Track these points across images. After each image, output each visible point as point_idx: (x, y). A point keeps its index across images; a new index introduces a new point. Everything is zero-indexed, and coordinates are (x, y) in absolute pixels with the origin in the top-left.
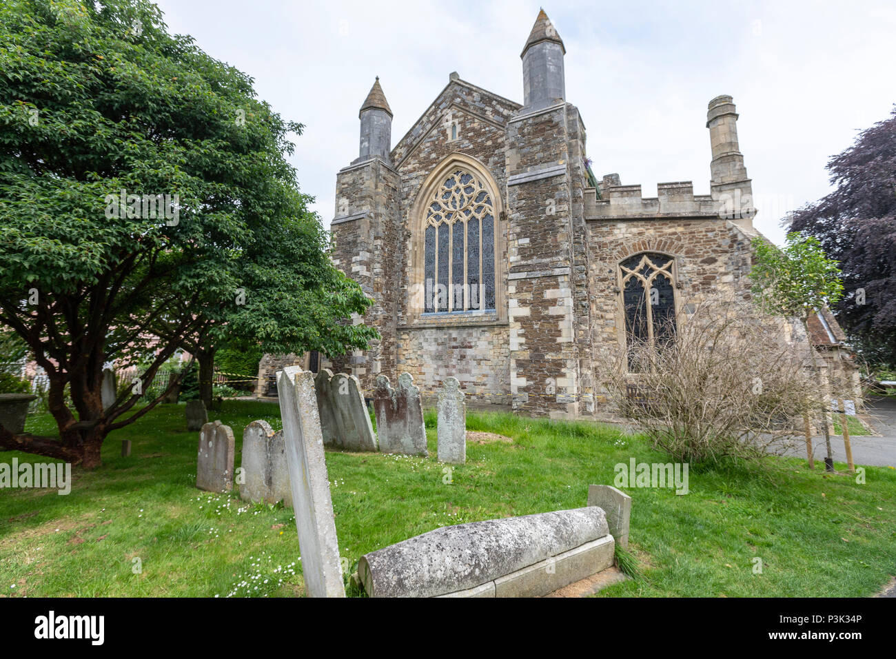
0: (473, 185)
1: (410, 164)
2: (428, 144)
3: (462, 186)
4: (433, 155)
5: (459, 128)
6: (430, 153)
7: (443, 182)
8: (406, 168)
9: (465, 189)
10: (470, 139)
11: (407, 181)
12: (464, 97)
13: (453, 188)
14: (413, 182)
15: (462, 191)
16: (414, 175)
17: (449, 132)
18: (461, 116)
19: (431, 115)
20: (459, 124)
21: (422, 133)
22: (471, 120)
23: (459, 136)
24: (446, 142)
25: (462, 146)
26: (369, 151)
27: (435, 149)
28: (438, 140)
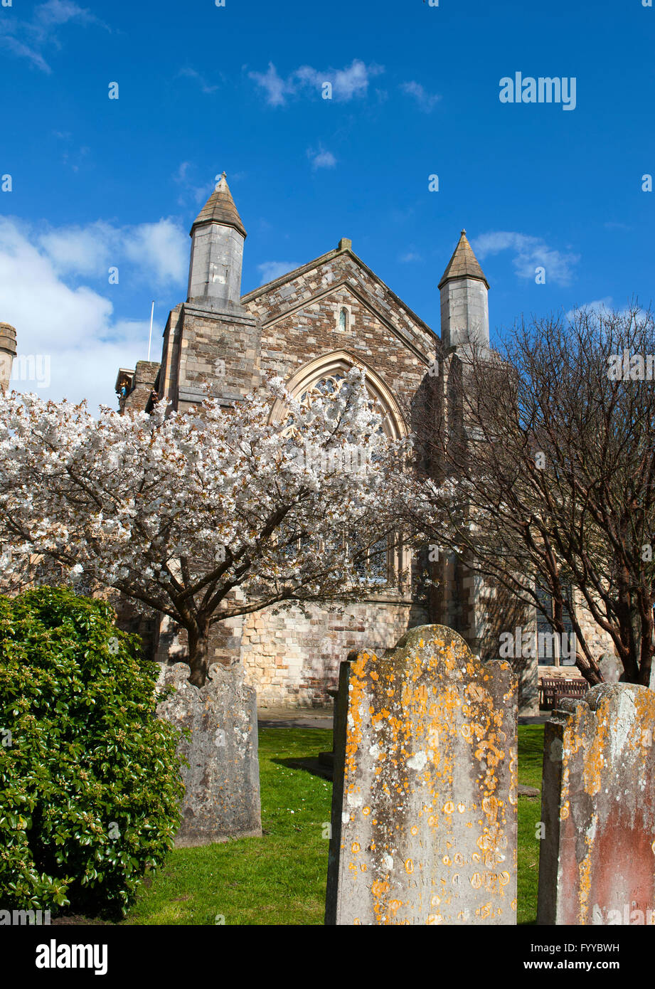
1: (271, 335)
2: (305, 321)
4: (311, 340)
5: (352, 320)
6: (306, 335)
7: (316, 382)
10: (368, 341)
12: (364, 283)
16: (279, 355)
17: (337, 316)
18: (355, 305)
19: (309, 280)
20: (352, 313)
21: (296, 300)
22: (370, 317)
23: (352, 330)
24: (333, 331)
25: (355, 346)
26: (226, 293)
27: (315, 331)
28: (320, 320)
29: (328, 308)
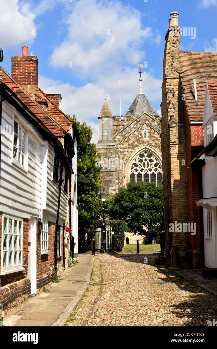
0: (153, 159)
1: (124, 144)
2: (133, 138)
3: (148, 159)
4: (136, 143)
5: (148, 135)
6: (134, 142)
7: (139, 155)
8: (122, 146)
9: (149, 160)
10: (153, 141)
11: (123, 152)
12: (151, 122)
13: (144, 159)
14: (126, 153)
15: (148, 161)
16: (126, 150)
17: (143, 135)
18: (149, 130)
19: (134, 125)
20: (148, 132)
21: (130, 132)
22: (154, 133)
23: (148, 138)
24: (142, 139)
25: (149, 143)
26: (108, 138)
27: (137, 141)
28: (138, 137)
29: (140, 132)
